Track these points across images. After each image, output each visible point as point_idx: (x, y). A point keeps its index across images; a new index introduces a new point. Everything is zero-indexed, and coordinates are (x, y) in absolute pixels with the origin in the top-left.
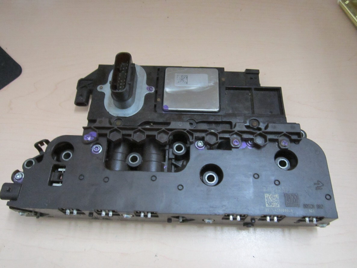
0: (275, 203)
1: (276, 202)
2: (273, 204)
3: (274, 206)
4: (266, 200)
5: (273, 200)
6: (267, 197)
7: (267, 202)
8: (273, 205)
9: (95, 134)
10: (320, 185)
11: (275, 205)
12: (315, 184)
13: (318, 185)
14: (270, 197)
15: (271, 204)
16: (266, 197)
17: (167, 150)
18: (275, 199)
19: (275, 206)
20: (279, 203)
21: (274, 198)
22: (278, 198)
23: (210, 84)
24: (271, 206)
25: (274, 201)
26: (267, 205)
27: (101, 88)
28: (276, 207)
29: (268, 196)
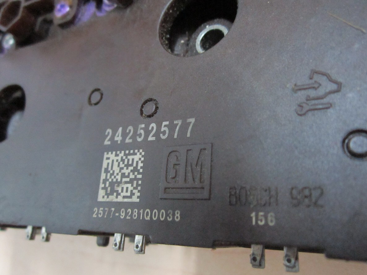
1: (131, 181)
2: (120, 189)
3: (120, 199)
4: (103, 176)
5: (123, 175)
6: (108, 164)
7: (104, 182)
8: (118, 194)
10: (321, 92)
11: (124, 194)
12: (297, 89)
13: (312, 93)
14: (116, 164)
18: (131, 168)
19: (124, 197)
20: (138, 185)
25: (124, 180)
26: (101, 196)
28: (126, 200)
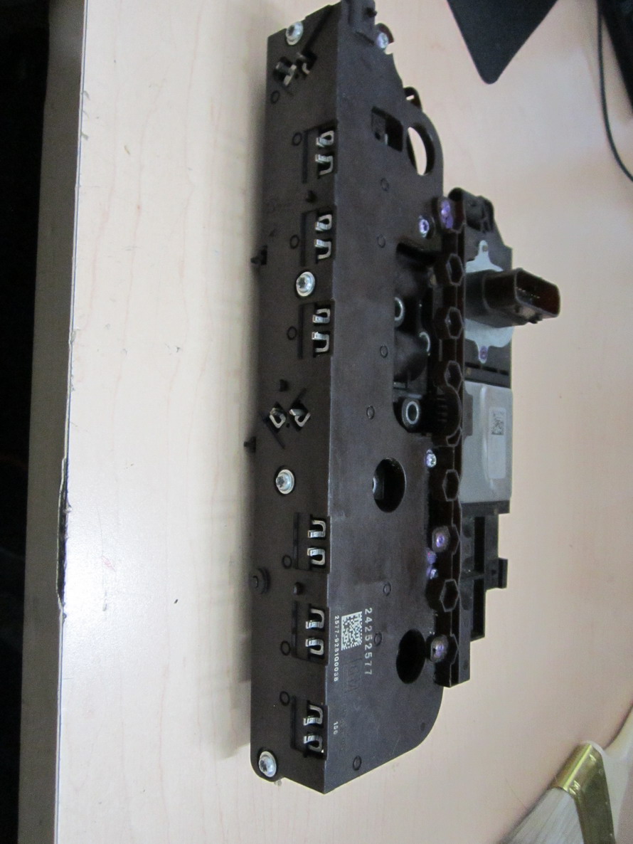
0: (347, 637)
1: (349, 640)
2: (346, 633)
3: (342, 635)
4: (351, 616)
5: (352, 632)
6: (356, 617)
7: (349, 618)
8: (344, 632)
9: (449, 224)
11: (344, 637)
14: (356, 624)
15: (345, 627)
16: (356, 614)
17: (406, 386)
18: (354, 637)
20: (348, 646)
21: (356, 634)
22: (356, 643)
23: (492, 482)
24: (343, 630)
25: (350, 634)
26: (344, 618)
27: (484, 249)
28: (342, 640)
29: (358, 621)
